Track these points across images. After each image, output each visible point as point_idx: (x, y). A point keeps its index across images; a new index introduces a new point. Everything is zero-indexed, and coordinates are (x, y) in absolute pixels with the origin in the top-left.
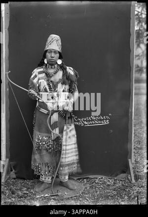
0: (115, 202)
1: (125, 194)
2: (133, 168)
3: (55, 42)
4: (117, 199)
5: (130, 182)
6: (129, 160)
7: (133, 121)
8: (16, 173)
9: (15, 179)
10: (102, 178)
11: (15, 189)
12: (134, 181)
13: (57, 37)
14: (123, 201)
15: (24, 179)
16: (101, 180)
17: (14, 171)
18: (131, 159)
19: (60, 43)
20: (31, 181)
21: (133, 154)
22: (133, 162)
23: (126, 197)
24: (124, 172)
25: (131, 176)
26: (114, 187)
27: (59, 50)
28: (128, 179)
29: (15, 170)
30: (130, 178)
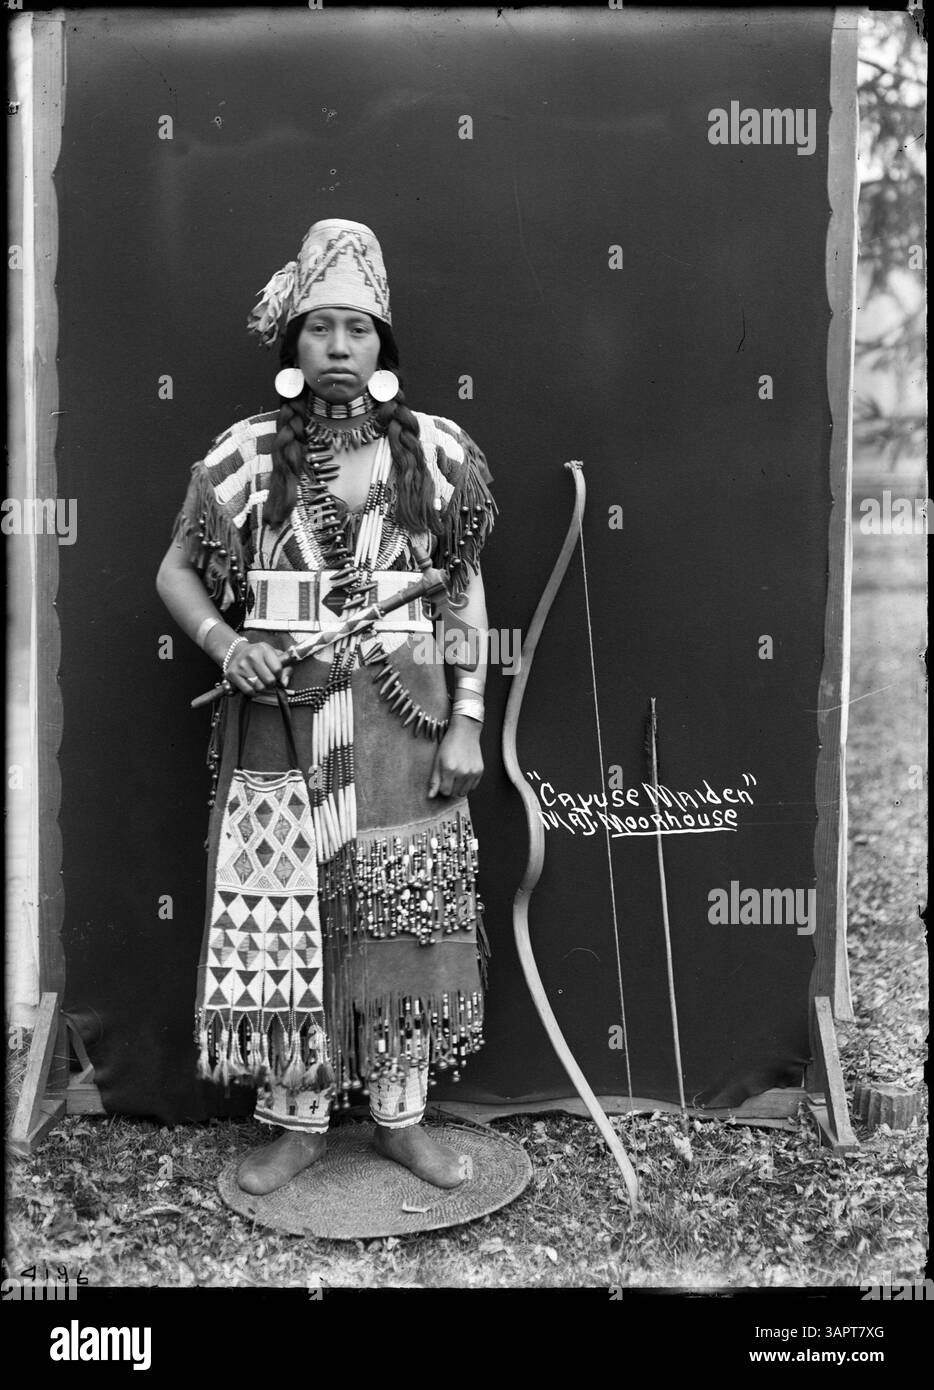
0: (727, 1265)
1: (795, 1218)
2: (845, 1054)
3: (347, 262)
4: (742, 1245)
5: (826, 1142)
6: (821, 1002)
7: (846, 756)
8: (101, 1085)
9: (94, 1119)
10: (647, 1116)
11: (100, 1185)
12: (846, 1134)
13: (358, 232)
14: (777, 1261)
15: (157, 1122)
16: (643, 1125)
17: (89, 1068)
18: (830, 993)
19: (381, 271)
20: (200, 1133)
21: (842, 964)
22: (845, 1011)
23: (799, 1238)
24: (784, 1078)
25: (829, 1105)
26: (724, 1172)
27: (377, 311)
28: (811, 1120)
29: (97, 1066)
30: (821, 1114)
